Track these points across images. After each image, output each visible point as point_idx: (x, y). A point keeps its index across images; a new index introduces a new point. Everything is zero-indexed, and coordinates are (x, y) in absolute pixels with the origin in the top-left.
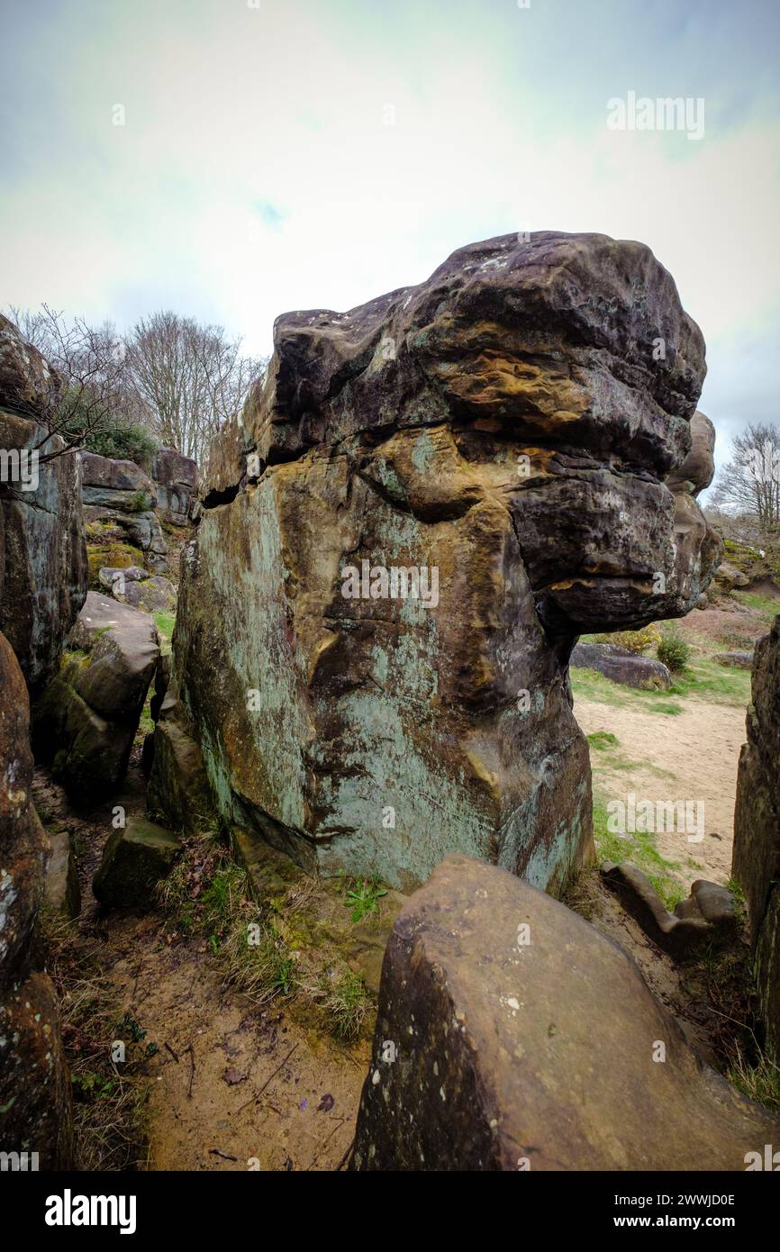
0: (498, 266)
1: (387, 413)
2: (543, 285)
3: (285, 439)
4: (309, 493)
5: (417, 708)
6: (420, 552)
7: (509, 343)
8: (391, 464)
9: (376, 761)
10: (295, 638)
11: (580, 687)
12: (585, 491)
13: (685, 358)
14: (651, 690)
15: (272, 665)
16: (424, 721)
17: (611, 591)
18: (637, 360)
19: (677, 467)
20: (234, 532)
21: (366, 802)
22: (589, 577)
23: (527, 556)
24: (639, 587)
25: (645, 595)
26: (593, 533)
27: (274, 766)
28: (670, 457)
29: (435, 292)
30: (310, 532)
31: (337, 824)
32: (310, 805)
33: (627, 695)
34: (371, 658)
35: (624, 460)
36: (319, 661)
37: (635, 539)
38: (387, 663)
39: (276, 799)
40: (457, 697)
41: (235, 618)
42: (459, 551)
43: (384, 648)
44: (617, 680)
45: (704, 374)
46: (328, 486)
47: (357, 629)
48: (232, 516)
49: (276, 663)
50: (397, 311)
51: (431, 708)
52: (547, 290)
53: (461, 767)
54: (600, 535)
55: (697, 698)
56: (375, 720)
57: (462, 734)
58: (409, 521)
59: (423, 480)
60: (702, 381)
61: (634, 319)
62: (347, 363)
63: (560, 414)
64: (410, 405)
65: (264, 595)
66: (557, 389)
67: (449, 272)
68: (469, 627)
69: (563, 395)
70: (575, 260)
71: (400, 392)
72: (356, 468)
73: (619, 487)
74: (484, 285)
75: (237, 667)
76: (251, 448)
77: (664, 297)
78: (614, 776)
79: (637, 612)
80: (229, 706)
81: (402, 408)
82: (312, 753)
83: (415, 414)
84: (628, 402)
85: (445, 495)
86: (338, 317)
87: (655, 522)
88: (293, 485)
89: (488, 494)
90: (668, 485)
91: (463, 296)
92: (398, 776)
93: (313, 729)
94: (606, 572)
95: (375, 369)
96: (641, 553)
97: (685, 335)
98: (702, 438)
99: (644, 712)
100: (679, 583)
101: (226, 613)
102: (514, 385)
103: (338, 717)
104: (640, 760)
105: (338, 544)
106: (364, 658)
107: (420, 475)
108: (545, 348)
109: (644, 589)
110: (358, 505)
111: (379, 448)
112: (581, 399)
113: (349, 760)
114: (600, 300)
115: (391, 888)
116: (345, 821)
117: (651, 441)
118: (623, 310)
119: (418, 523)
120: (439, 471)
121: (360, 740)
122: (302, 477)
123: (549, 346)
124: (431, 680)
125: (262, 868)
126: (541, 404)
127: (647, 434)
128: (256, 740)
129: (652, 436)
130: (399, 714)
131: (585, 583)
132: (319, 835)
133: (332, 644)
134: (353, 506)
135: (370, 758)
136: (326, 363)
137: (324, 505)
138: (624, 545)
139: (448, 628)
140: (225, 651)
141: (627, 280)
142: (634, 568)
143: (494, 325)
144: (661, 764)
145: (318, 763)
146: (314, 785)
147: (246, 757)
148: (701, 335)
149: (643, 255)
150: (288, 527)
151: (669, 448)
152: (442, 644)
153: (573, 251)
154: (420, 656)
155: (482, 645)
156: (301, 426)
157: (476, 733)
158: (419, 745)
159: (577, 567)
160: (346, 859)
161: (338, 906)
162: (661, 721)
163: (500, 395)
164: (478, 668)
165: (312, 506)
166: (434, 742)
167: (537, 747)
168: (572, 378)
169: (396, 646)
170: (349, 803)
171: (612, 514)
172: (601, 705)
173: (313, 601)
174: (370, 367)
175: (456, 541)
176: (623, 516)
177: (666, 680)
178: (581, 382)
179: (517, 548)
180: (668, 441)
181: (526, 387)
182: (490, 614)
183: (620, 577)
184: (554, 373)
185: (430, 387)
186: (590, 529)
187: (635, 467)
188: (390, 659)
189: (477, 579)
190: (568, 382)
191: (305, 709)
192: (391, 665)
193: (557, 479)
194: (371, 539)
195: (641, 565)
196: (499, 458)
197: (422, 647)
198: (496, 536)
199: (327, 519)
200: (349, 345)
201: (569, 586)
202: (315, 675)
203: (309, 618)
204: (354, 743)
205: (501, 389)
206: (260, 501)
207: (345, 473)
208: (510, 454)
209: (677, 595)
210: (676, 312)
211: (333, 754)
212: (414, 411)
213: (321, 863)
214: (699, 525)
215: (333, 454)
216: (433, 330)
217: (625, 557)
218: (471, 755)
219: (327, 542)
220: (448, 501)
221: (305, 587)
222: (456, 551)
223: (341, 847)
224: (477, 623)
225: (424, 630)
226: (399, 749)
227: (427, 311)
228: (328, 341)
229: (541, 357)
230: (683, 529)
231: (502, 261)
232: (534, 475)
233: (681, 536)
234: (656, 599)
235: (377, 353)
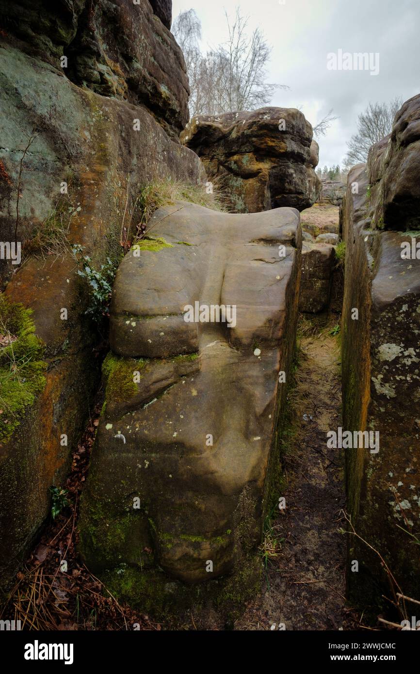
1: (235, 148)
6: (243, 187)
7: (269, 134)
8: (236, 162)
12: (285, 169)
13: (308, 132)
18: (296, 136)
19: (307, 160)
22: (286, 193)
23: (271, 187)
24: (299, 196)
25: (301, 199)
28: (305, 158)
29: (253, 122)
35: (294, 160)
37: (297, 182)
42: (255, 186)
46: (209, 169)
54: (289, 181)
58: (239, 179)
59: (245, 167)
61: (296, 127)
62: (225, 135)
63: (281, 150)
64: (243, 147)
66: (280, 145)
67: (255, 118)
68: (258, 207)
71: (240, 144)
72: (221, 163)
73: (293, 167)
74: (265, 123)
79: (299, 205)
81: (240, 148)
83: (244, 149)
84: (295, 146)
85: (252, 171)
87: (302, 177)
89: (263, 170)
90: (306, 166)
91: (260, 124)
94: (290, 192)
95: (233, 137)
96: (299, 186)
97: (307, 127)
98: (314, 151)
100: (309, 195)
102: (270, 144)
107: (244, 165)
108: (277, 135)
109: (301, 197)
110: (221, 175)
111: (231, 158)
112: (285, 147)
118: (293, 126)
119: (242, 179)
120: (250, 164)
126: (277, 148)
127: (299, 153)
129: (301, 153)
131: (285, 195)
134: (219, 175)
136: (217, 134)
138: (295, 184)
141: (294, 119)
142: (297, 190)
143: (267, 131)
151: (305, 156)
159: (283, 191)
163: (267, 146)
171: (292, 174)
174: (230, 136)
175: (255, 183)
176: (294, 175)
178: (285, 143)
179: (269, 185)
180: (305, 154)
181: (273, 144)
182: (264, 203)
183: (294, 193)
184: (279, 141)
185: (249, 143)
186: (286, 179)
187: (297, 161)
189: (261, 193)
190: (282, 143)
193: (279, 166)
195: (299, 189)
196: (265, 161)
198: (266, 181)
200: (224, 129)
201: (281, 197)
205: (267, 144)
207: (217, 165)
208: (268, 160)
209: (309, 199)
214: (314, 178)
215: (212, 159)
216: (252, 131)
217: (295, 187)
220: (252, 173)
224: (260, 205)
227: (250, 126)
228: (218, 128)
229: (276, 137)
230: (309, 179)
231: (268, 117)
232: (274, 165)
233: (309, 181)
234: (303, 200)
235: (233, 132)
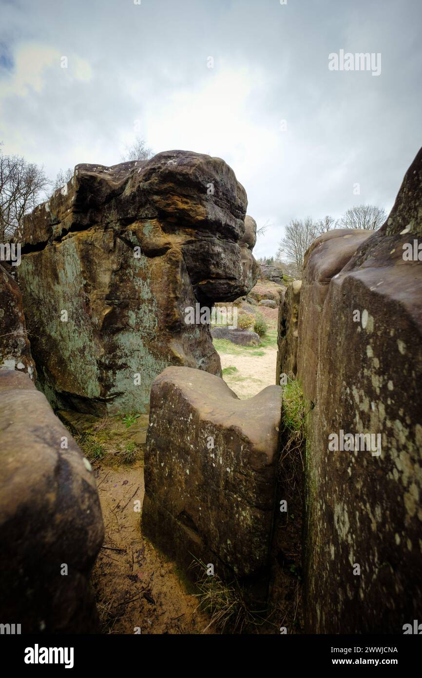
0: (173, 163)
1: (132, 213)
2: (189, 173)
3: (79, 220)
4: (94, 245)
5: (149, 334)
6: (148, 269)
7: (179, 190)
8: (134, 233)
9: (132, 361)
10: (91, 311)
11: (220, 348)
12: (208, 246)
13: (240, 198)
14: (252, 346)
15: (76, 327)
16: (153, 339)
17: (220, 283)
18: (223, 199)
19: (241, 238)
20: (46, 265)
21: (128, 380)
22: (213, 279)
23: (189, 270)
24: (230, 282)
25: (233, 286)
26: (213, 262)
27: (81, 373)
28: (238, 234)
29: (151, 169)
30: (96, 263)
31: (116, 391)
32: (102, 385)
33: (241, 349)
34: (128, 316)
35: (222, 235)
36: (104, 318)
37: (228, 264)
38: (135, 317)
39: (84, 388)
40: (165, 326)
41: (49, 309)
42: (164, 268)
43: (133, 311)
44: (236, 343)
45: (247, 204)
46: (104, 242)
47: (121, 304)
48: (44, 257)
49: (79, 326)
50: (135, 172)
51: (155, 333)
52: (191, 174)
53: (169, 354)
54: (215, 262)
55: (271, 348)
56: (131, 343)
57: (168, 341)
58: (143, 257)
59: (148, 240)
60: (246, 207)
61: (220, 185)
62: (114, 190)
63: (198, 217)
64: (142, 210)
65: (69, 295)
66: (196, 208)
67: (156, 163)
68: (169, 297)
69: (198, 211)
70: (199, 165)
71: (137, 205)
72: (117, 234)
73: (221, 244)
74: (169, 170)
75: (53, 334)
76: (55, 222)
77: (230, 177)
78: (236, 384)
79: (230, 292)
80: (50, 353)
81: (138, 211)
82: (103, 360)
83: (144, 214)
84: (221, 214)
85: (157, 245)
86: (107, 169)
87: (234, 258)
88: (86, 241)
89: (174, 246)
90: (239, 245)
91: (161, 172)
92: (142, 365)
93: (103, 350)
94: (219, 277)
95: (127, 194)
96: (230, 270)
97: (239, 190)
98: (250, 227)
99: (249, 356)
100: (244, 281)
101: (41, 308)
102: (182, 206)
103: (114, 344)
104: (246, 376)
105: (110, 267)
106: (124, 316)
107: (147, 238)
108: (191, 193)
109: (233, 283)
110: (119, 250)
111: (129, 226)
112: (205, 212)
113: (120, 362)
114: (209, 178)
115: (141, 414)
116: (119, 389)
117: (230, 228)
119: (146, 258)
120: (154, 236)
121: (124, 353)
122: (90, 238)
123: (193, 193)
124: (155, 321)
125: (78, 422)
126: (191, 213)
127: (228, 225)
128: (68, 365)
129: (231, 226)
130: (141, 339)
131: (211, 281)
132: (108, 398)
133: (110, 311)
134: (117, 251)
135: (129, 360)
136: (104, 189)
137: (102, 250)
138: (224, 267)
139: (161, 299)
140: (43, 327)
141: (217, 172)
142: (228, 275)
143: (173, 184)
144: (256, 377)
145: (106, 364)
146: (104, 375)
147: (63, 374)
148: (245, 190)
149: (222, 163)
150: (84, 261)
151: (237, 231)
152: (159, 306)
153: (199, 162)
154: (149, 312)
155: (174, 304)
156: (89, 215)
157: (174, 340)
158: (151, 350)
159: (208, 275)
160: (120, 407)
161: (119, 425)
162: (256, 359)
163: (177, 209)
164: (173, 313)
165: (96, 251)
166: (157, 347)
167: (198, 353)
168: (201, 204)
169: (139, 309)
170: (120, 382)
171: (219, 254)
172: (230, 355)
173: (99, 293)
174: (123, 193)
175: (162, 264)
176: (223, 255)
177: (258, 341)
178: (204, 206)
179: (185, 266)
180: (236, 228)
181: (186, 207)
182: (176, 292)
183: (223, 279)
184: (195, 202)
185: (150, 204)
186: (211, 260)
187: (226, 237)
188: (136, 316)
189: (171, 278)
190: (200, 206)
191: (98, 342)
192: (137, 318)
193: (198, 241)
194: (126, 265)
195: (230, 274)
196: (177, 232)
197: (150, 308)
198: (177, 262)
199: (104, 256)
200: (114, 183)
201: (205, 283)
202: (103, 325)
203: (99, 301)
204: (122, 354)
205: (177, 207)
206: (64, 249)
207: (112, 237)
208: (181, 231)
209: (244, 286)
210: (235, 183)
211: (112, 360)
212: (144, 213)
213: (109, 411)
214: (250, 260)
215: (106, 228)
216: (150, 183)
217: (224, 271)
218: (172, 348)
219: (104, 267)
220: (158, 248)
221: (94, 288)
222: (162, 268)
223: (118, 402)
224: (172, 295)
225: (151, 301)
226: (142, 354)
227: (148, 176)
228: (104, 180)
229: (190, 196)
230: (245, 261)
231: (175, 162)
232: (190, 239)
233: (244, 264)
234: (237, 287)
235: (127, 188)
